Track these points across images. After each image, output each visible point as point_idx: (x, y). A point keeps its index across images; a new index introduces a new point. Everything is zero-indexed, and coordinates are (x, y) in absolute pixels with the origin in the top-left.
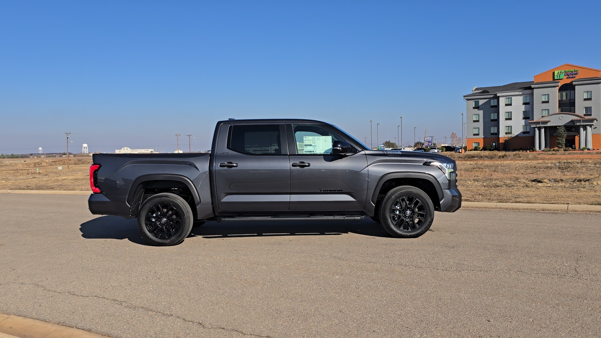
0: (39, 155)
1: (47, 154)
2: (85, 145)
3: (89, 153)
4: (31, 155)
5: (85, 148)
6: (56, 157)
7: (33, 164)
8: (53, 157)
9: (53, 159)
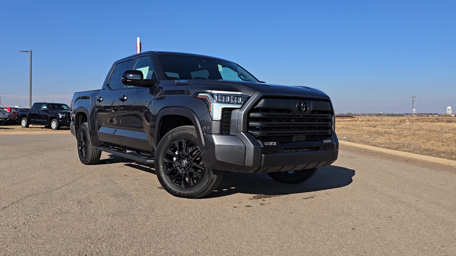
0: (411, 115)
1: (418, 114)
2: (449, 108)
3: (452, 114)
4: (406, 114)
5: (449, 110)
6: (424, 116)
7: (399, 121)
8: (422, 116)
9: (419, 118)
